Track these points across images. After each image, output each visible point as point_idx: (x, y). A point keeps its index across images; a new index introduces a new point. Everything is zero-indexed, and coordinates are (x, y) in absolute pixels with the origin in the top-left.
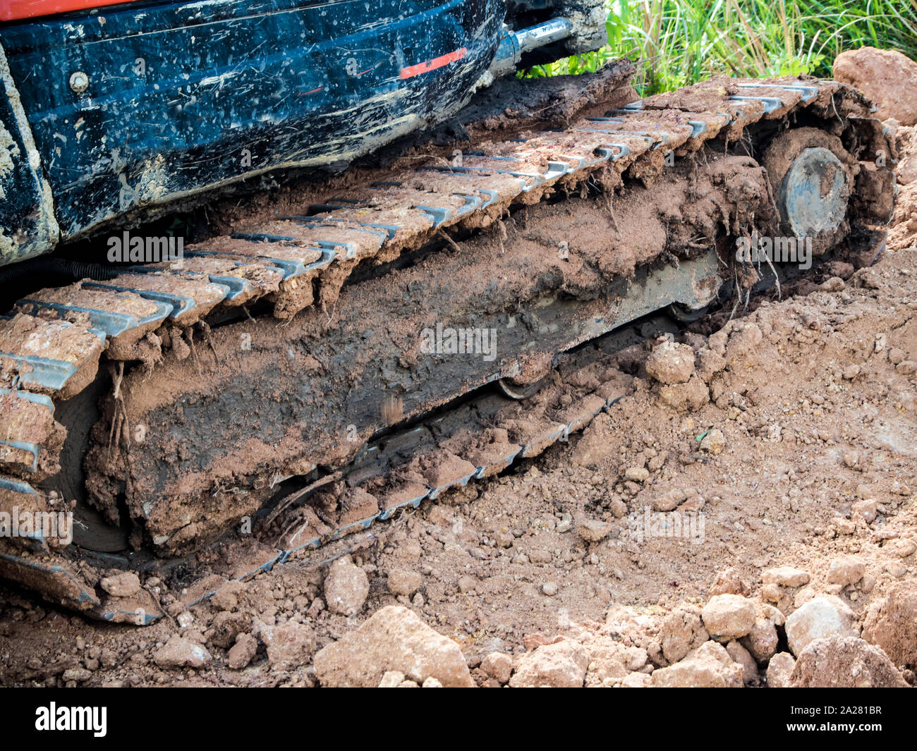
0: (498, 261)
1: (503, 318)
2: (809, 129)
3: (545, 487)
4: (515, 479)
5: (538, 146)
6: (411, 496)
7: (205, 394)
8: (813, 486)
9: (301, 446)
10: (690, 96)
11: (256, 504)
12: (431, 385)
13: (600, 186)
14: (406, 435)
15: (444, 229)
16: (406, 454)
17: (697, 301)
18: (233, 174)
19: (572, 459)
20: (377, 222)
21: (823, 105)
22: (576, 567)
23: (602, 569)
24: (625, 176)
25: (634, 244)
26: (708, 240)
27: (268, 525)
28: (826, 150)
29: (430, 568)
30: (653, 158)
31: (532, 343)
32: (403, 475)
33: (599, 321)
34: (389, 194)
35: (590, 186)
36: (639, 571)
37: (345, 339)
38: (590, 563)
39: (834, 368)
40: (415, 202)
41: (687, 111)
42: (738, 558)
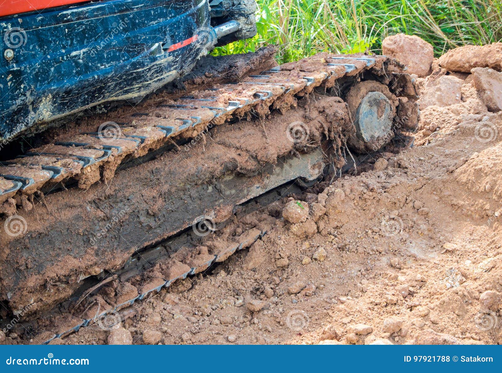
0: (202, 156)
1: (205, 187)
2: (371, 81)
3: (228, 281)
4: (212, 278)
5: (223, 93)
6: (156, 286)
7: (41, 232)
8: (374, 278)
9: (95, 259)
10: (305, 63)
11: (70, 292)
12: (166, 224)
13: (257, 114)
14: (152, 251)
15: (172, 138)
16: (152, 262)
17: (311, 176)
18: (85, 105)
19: (243, 266)
20: (135, 134)
21: (377, 68)
22: (246, 326)
23: (260, 327)
24: (271, 108)
25: (276, 145)
26: (317, 143)
27: (77, 306)
28: (380, 93)
29: (166, 329)
30: (286, 98)
31: (222, 200)
32: (151, 274)
33: (258, 188)
34: (142, 119)
35: (252, 114)
36: (281, 327)
37: (118, 200)
38: (254, 323)
39: (385, 213)
40: (156, 124)
41: (304, 71)
42: (334, 319)
